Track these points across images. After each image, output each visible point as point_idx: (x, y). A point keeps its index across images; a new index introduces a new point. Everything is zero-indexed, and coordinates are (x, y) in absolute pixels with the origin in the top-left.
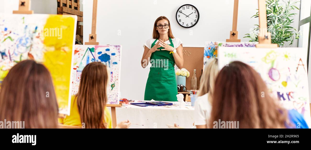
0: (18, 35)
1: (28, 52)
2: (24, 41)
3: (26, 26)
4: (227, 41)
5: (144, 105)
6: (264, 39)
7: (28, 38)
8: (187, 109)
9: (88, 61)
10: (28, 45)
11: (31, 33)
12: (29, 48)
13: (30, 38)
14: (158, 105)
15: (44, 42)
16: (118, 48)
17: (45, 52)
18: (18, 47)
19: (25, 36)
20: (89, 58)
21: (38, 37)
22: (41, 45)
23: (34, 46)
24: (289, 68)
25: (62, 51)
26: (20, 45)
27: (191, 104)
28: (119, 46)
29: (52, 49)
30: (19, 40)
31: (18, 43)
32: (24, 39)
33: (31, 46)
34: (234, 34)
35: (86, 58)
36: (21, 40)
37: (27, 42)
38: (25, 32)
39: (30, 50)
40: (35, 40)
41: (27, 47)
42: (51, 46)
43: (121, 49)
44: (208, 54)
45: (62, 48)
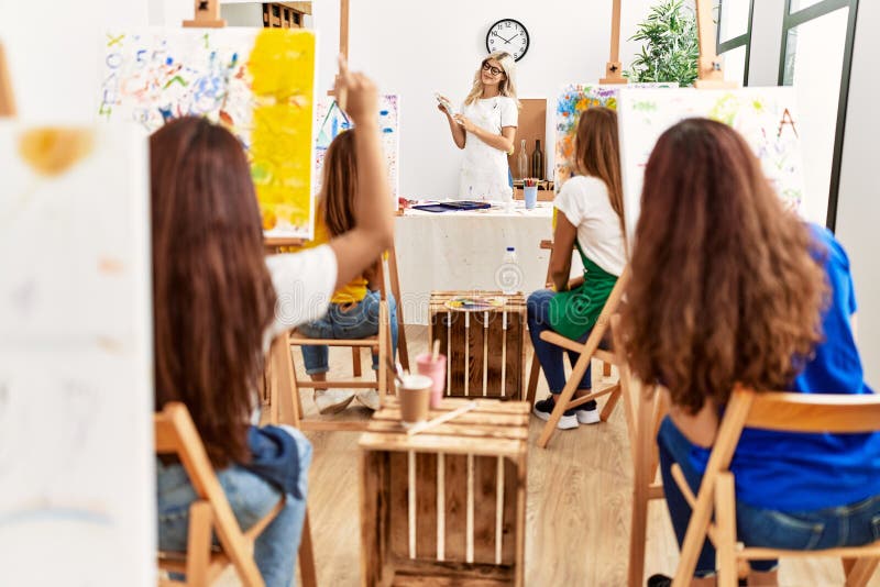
0: (195, 72)
1: (219, 108)
2: (209, 86)
3: (213, 53)
4: (602, 82)
5: (439, 209)
6: (712, 70)
7: (217, 80)
8: (518, 215)
9: (335, 127)
10: (220, 93)
11: (224, 67)
12: (222, 101)
13: (222, 79)
14: (465, 209)
15: (252, 87)
16: (392, 100)
17: (256, 107)
18: (197, 98)
19: (211, 75)
20: (336, 121)
21: (239, 76)
22: (247, 94)
23: (232, 96)
24: (763, 130)
25: (291, 105)
26: (201, 94)
27: (524, 205)
28: (394, 97)
29: (271, 101)
30: (198, 85)
31: (197, 89)
32: (209, 80)
33: (226, 95)
34: (614, 69)
35: (330, 122)
36: (203, 84)
37: (216, 88)
38: (211, 67)
39: (224, 105)
40: (234, 82)
41: (218, 99)
42: (267, 94)
43: (398, 101)
44: (565, 109)
45: (292, 98)
